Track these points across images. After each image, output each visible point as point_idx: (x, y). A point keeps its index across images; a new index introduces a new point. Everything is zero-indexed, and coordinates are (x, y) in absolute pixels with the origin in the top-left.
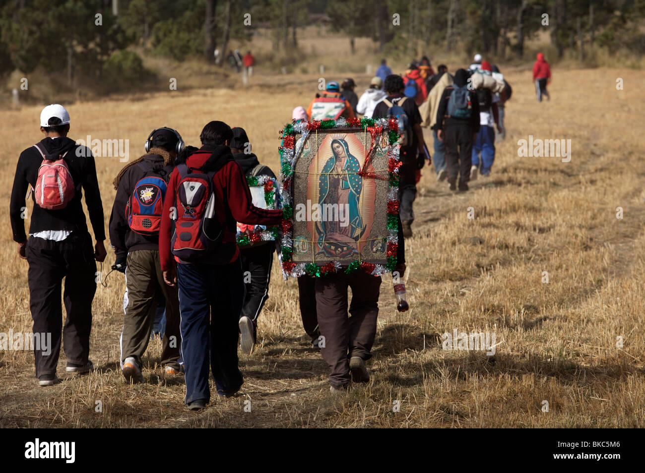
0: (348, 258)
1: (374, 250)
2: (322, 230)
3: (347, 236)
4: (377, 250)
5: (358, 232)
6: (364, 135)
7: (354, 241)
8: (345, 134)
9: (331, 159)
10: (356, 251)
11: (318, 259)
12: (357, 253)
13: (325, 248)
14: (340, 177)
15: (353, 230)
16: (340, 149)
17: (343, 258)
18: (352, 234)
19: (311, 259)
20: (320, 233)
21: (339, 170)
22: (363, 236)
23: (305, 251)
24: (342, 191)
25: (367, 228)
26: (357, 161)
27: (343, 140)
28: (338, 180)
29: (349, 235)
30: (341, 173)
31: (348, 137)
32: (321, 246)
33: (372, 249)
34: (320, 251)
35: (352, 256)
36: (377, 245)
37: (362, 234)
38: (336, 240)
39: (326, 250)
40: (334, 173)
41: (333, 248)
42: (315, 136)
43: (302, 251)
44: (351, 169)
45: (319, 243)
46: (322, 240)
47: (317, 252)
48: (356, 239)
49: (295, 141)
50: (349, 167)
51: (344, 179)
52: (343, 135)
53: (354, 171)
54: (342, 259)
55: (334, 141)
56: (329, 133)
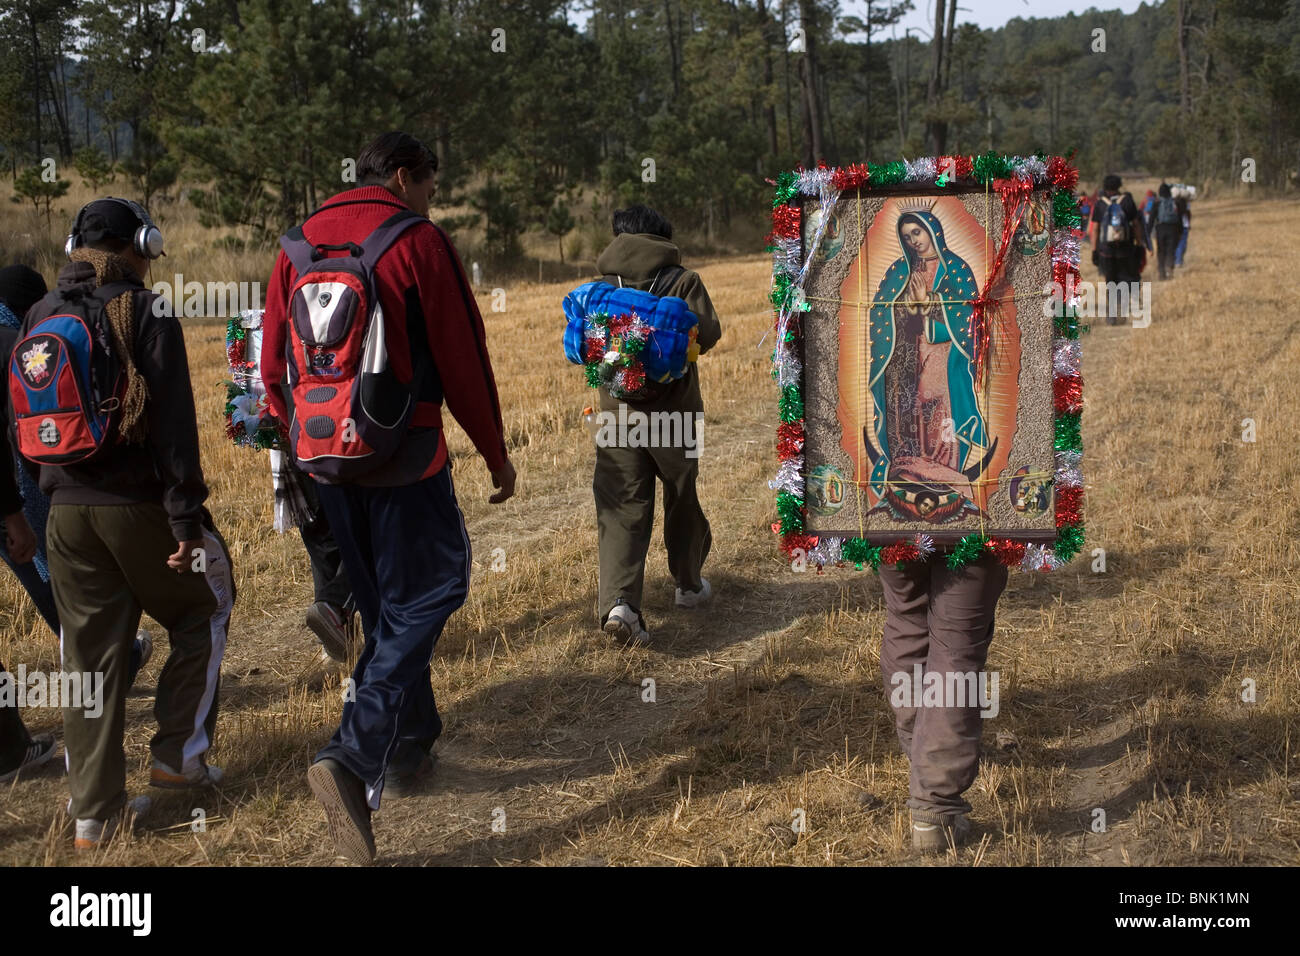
0: (953, 525)
1: (1021, 503)
2: (880, 451)
3: (948, 466)
4: (1028, 505)
5: (977, 454)
6: (982, 199)
7: (965, 480)
8: (934, 199)
9: (898, 263)
10: (974, 507)
11: (874, 527)
13: (889, 496)
14: (924, 312)
15: (964, 450)
16: (922, 238)
17: (939, 523)
18: (961, 459)
19: (858, 525)
21: (922, 292)
23: (838, 505)
24: (932, 348)
25: (999, 447)
27: (927, 214)
28: (919, 318)
29: (953, 464)
30: (927, 301)
31: (941, 208)
32: (879, 492)
33: (1014, 502)
34: (876, 506)
35: (962, 519)
36: (1027, 490)
37: (987, 460)
38: (919, 477)
39: (891, 502)
40: (908, 301)
41: (911, 496)
42: (857, 204)
43: (829, 504)
44: (953, 292)
45: (875, 485)
46: (882, 478)
47: (870, 508)
48: (973, 473)
49: (803, 220)
50: (947, 287)
51: (936, 315)
52: (927, 200)
53: (962, 297)
54: (935, 527)
55: (906, 218)
56: (888, 196)
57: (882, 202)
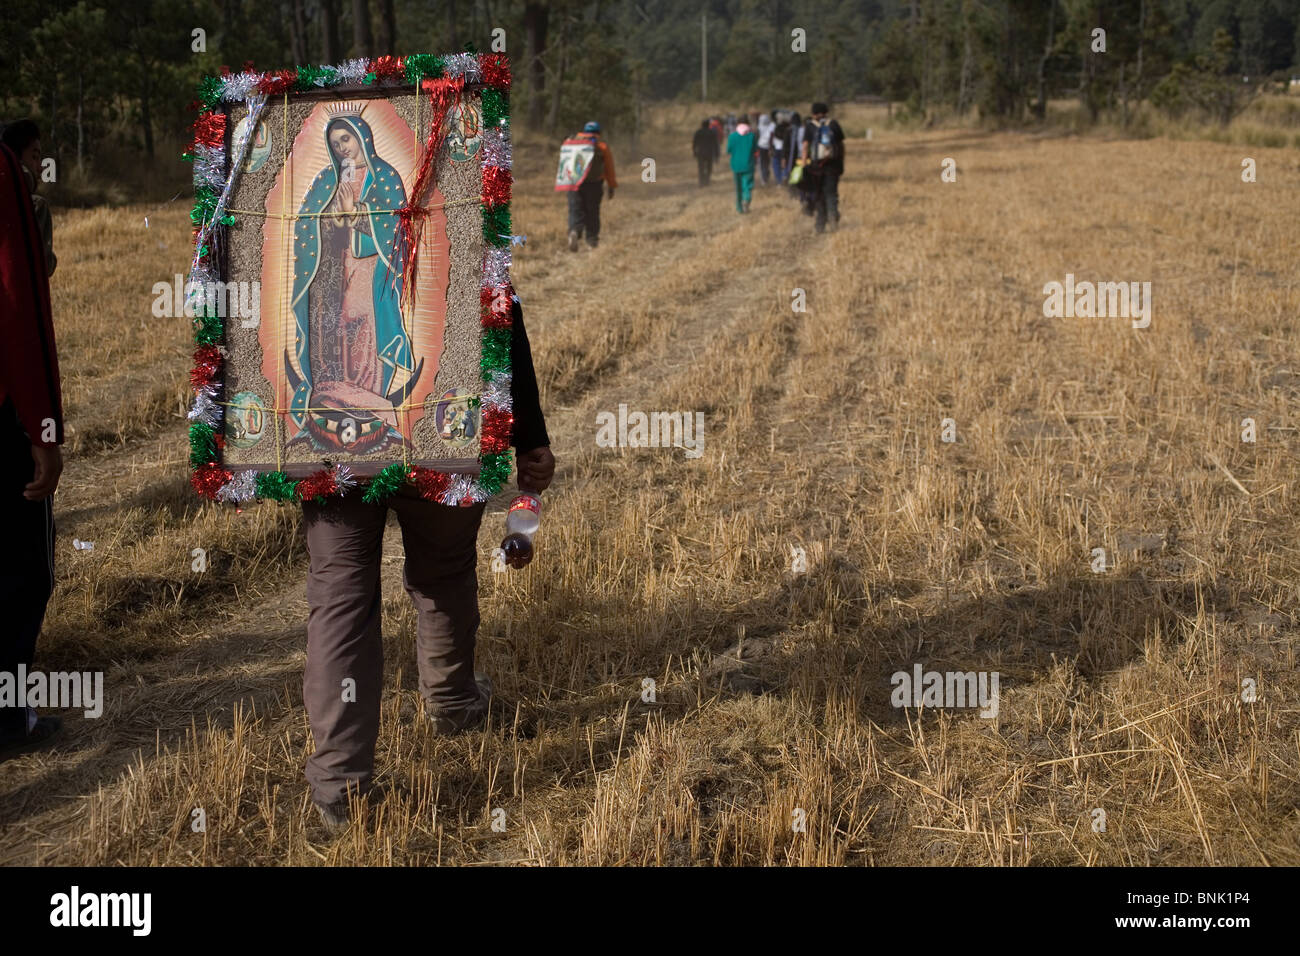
0: (375, 454)
1: (447, 430)
2: (302, 376)
3: (371, 391)
4: (455, 431)
5: (402, 378)
6: (414, 101)
7: (389, 405)
8: (364, 102)
9: (325, 173)
10: (397, 435)
11: (293, 460)
12: (399, 441)
13: (310, 426)
14: (351, 224)
15: (389, 373)
16: (351, 144)
17: (362, 453)
18: (384, 385)
19: (273, 459)
20: (295, 381)
21: (349, 203)
22: (415, 391)
23: (257, 436)
24: (358, 262)
25: (424, 369)
26: (397, 177)
27: (357, 119)
28: (345, 230)
29: (377, 389)
30: (354, 212)
31: (372, 112)
32: (300, 421)
33: (441, 428)
34: (297, 435)
35: (385, 449)
36: (453, 415)
37: (411, 385)
38: (341, 403)
39: (312, 432)
40: (335, 211)
41: (332, 425)
42: (284, 108)
43: (248, 435)
44: (381, 202)
45: (295, 413)
46: (303, 404)
47: (289, 439)
48: (396, 399)
49: (230, 128)
50: (375, 196)
51: (362, 228)
52: (358, 104)
53: (388, 206)
54: (357, 458)
55: (335, 124)
56: (319, 100)
57: (312, 106)
